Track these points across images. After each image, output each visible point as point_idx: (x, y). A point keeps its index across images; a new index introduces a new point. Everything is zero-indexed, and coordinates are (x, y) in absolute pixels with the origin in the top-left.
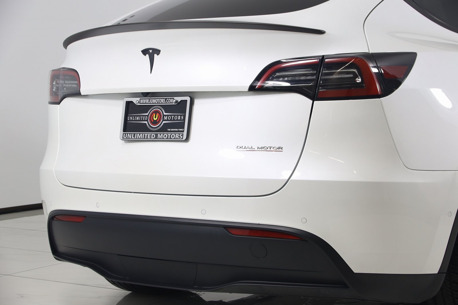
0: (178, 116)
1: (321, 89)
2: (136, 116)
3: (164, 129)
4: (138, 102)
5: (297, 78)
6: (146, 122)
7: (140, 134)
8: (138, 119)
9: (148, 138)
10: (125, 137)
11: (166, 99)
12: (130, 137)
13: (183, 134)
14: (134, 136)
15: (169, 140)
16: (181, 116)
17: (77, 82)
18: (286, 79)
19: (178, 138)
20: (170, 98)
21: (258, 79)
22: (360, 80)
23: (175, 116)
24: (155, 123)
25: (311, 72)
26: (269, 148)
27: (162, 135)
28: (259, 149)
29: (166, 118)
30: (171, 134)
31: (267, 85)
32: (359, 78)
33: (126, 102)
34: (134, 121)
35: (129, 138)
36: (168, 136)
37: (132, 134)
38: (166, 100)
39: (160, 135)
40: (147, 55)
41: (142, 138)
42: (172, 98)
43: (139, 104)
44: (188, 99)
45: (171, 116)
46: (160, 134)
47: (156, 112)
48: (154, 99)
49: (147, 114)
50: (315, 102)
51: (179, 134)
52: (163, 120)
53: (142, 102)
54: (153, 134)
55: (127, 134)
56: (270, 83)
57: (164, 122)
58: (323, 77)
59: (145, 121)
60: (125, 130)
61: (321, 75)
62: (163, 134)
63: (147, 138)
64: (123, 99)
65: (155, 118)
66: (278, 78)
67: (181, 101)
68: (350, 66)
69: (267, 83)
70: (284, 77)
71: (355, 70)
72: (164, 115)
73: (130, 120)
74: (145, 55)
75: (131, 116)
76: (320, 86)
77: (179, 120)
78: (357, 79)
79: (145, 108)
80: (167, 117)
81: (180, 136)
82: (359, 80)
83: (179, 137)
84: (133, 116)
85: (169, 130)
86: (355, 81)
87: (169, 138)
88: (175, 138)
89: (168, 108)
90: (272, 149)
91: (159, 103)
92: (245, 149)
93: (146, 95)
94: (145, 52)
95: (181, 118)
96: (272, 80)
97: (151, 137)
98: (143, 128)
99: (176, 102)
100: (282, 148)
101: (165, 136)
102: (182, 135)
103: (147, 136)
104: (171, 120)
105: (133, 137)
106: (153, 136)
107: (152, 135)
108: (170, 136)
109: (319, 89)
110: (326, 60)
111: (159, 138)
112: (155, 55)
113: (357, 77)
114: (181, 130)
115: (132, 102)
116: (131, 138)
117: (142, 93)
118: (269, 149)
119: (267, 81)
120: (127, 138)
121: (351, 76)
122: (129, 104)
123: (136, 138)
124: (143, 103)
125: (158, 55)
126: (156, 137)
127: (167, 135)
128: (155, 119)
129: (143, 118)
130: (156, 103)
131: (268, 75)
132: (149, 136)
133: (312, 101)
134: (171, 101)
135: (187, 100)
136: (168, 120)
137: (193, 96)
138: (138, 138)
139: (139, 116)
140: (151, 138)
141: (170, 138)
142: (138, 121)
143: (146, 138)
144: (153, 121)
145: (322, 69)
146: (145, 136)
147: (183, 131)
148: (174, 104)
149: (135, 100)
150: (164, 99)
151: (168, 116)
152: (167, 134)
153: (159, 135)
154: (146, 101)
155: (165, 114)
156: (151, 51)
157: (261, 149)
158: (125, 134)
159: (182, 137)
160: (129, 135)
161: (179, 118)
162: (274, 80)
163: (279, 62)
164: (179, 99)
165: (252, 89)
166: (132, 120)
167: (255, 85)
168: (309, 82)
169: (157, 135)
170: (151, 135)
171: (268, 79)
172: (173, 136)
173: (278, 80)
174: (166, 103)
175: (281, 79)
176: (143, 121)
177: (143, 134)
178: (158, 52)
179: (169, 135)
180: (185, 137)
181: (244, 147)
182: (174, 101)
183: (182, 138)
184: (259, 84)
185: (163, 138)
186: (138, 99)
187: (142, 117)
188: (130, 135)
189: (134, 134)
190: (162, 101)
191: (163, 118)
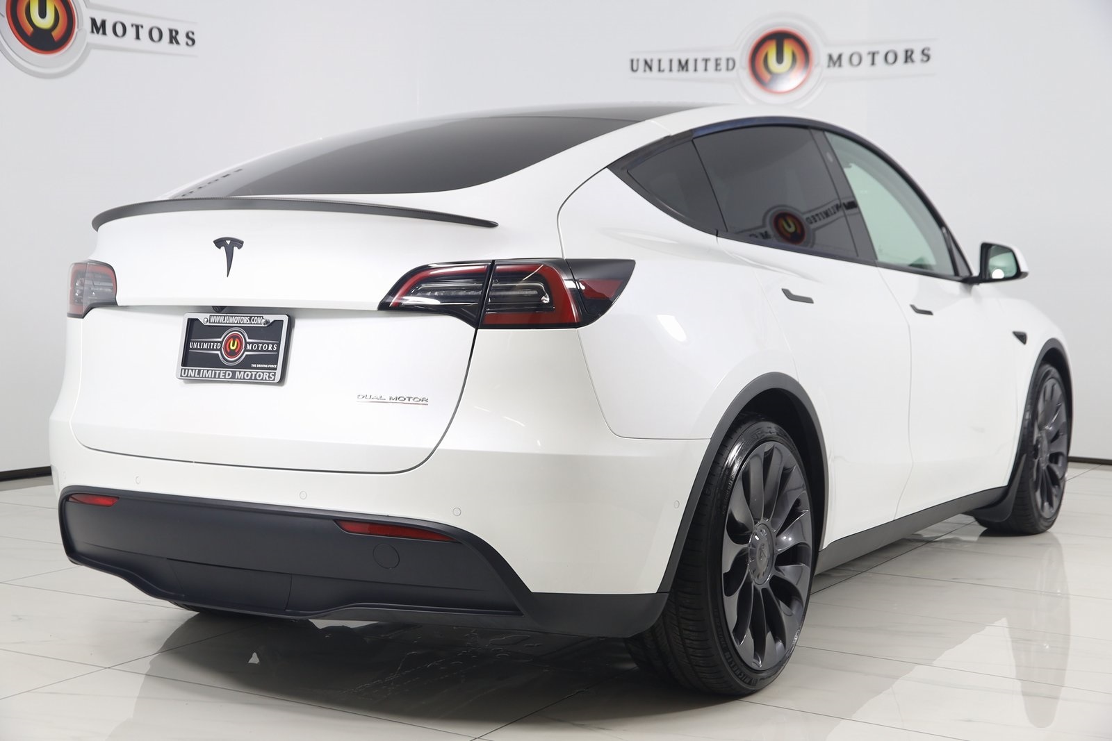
0: (268, 344)
1: (489, 311)
2: (203, 342)
3: (246, 364)
4: (206, 320)
5: (453, 293)
6: (219, 352)
7: (208, 371)
8: (205, 346)
9: (221, 377)
10: (185, 374)
11: (251, 317)
12: (193, 375)
13: (275, 373)
14: (199, 374)
15: (253, 381)
16: (273, 344)
17: (112, 285)
18: (436, 294)
19: (267, 379)
20: (258, 317)
21: (393, 292)
22: (548, 299)
23: (263, 344)
24: (232, 353)
25: (475, 284)
26: (407, 399)
27: (242, 373)
28: (391, 401)
30: (257, 372)
31: (405, 303)
32: (546, 297)
33: (189, 319)
34: (200, 349)
35: (191, 376)
36: (252, 375)
37: (195, 370)
38: (250, 320)
39: (240, 374)
40: (223, 248)
41: (211, 378)
42: (260, 317)
43: (208, 324)
44: (285, 318)
45: (258, 343)
46: (240, 372)
47: (234, 337)
48: (232, 316)
49: (220, 340)
50: (479, 330)
51: (269, 373)
52: (246, 350)
53: (212, 320)
54: (229, 371)
55: (188, 370)
56: (411, 300)
57: (246, 353)
58: (493, 294)
59: (217, 350)
60: (185, 362)
61: (490, 290)
62: (245, 372)
63: (219, 377)
64: (183, 315)
65: (233, 346)
66: (423, 292)
67: (275, 321)
68: (536, 278)
69: (407, 300)
70: (433, 290)
71: (541, 285)
72: (246, 343)
73: (192, 349)
74: (220, 248)
75: (195, 342)
76: (488, 306)
77: (270, 351)
78: (543, 298)
79: (217, 331)
80: (252, 346)
81: (271, 375)
82: (546, 300)
83: (269, 377)
84: (198, 342)
85: (254, 366)
86: (541, 301)
87: (253, 378)
88: (262, 379)
89: (253, 332)
90: (411, 401)
91: (240, 323)
92: (371, 400)
93: (219, 309)
94: (219, 243)
95: (273, 348)
96: (415, 294)
97: (225, 376)
98: (213, 362)
99: (267, 322)
100: (426, 401)
101: (248, 375)
102: (274, 375)
103: (219, 373)
104: (257, 350)
105: (196, 376)
106: (229, 375)
107: (227, 372)
108: (256, 375)
109: (485, 311)
110: (498, 267)
111: (238, 379)
112: (235, 249)
113: (544, 295)
114: (272, 366)
115: (197, 319)
116: (194, 377)
117: (213, 307)
118: (407, 401)
119: (406, 295)
120: (187, 376)
121: (535, 292)
122: (192, 323)
123: (202, 377)
124: (214, 323)
125: (240, 247)
126: (233, 377)
127: (250, 374)
128: (232, 348)
129: (213, 346)
130: (234, 323)
131: (409, 287)
132: (222, 374)
133: (474, 329)
134: (259, 320)
135: (283, 321)
136: (252, 350)
137: (292, 315)
138: (205, 377)
139: (208, 342)
140: (225, 378)
141: (256, 379)
142: (205, 349)
143: (217, 376)
144: (229, 351)
145: (492, 281)
146: (215, 373)
147: (276, 369)
148: (263, 325)
149: (203, 318)
150: (247, 317)
151: (253, 343)
152: (251, 372)
153: (238, 373)
154: (218, 320)
155: (248, 340)
156: (228, 242)
157: (394, 401)
158: (185, 370)
159: (273, 377)
160: (190, 371)
161: (270, 348)
162: (418, 294)
163: (426, 268)
164: (271, 318)
165: (384, 306)
166: (197, 349)
167: (388, 301)
168: (472, 300)
169: (234, 373)
170: (225, 373)
171: (408, 293)
172: (260, 376)
173: (424, 294)
174: (251, 324)
175: (429, 294)
176: (213, 350)
177: (212, 370)
178: (239, 244)
179: (254, 374)
180: (278, 378)
181: (368, 397)
182: (263, 320)
183: (274, 380)
184: (394, 300)
185: (244, 379)
186: (207, 315)
187: (212, 344)
188: (192, 371)
189: (199, 371)
190: (245, 320)
191: (246, 347)
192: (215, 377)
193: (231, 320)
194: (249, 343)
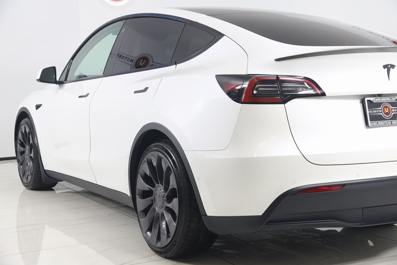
2: (374, 110)
4: (374, 100)
7: (381, 122)
8: (375, 112)
9: (387, 124)
10: (372, 124)
11: (391, 98)
12: (376, 125)
14: (378, 124)
20: (394, 98)
24: (387, 114)
29: (393, 110)
33: (367, 100)
34: (373, 113)
38: (391, 99)
40: (386, 69)
42: (395, 98)
43: (375, 102)
45: (396, 109)
46: (394, 121)
47: (386, 107)
49: (381, 108)
52: (392, 112)
53: (376, 100)
54: (389, 121)
57: (393, 113)
59: (380, 113)
65: (387, 110)
73: (370, 113)
79: (378, 105)
84: (371, 110)
89: (392, 104)
91: (387, 101)
93: (380, 95)
94: (385, 67)
97: (388, 123)
103: (386, 123)
106: (390, 123)
107: (389, 122)
111: (394, 124)
112: (391, 69)
115: (370, 100)
120: (374, 125)
123: (380, 125)
125: (393, 68)
126: (392, 124)
129: (378, 111)
130: (385, 101)
136: (395, 112)
139: (376, 110)
140: (388, 125)
144: (386, 113)
146: (384, 123)
148: (395, 101)
150: (389, 98)
151: (394, 109)
153: (393, 122)
154: (378, 100)
155: (392, 108)
156: (389, 66)
158: (372, 122)
160: (374, 123)
169: (391, 122)
174: (392, 101)
176: (379, 113)
177: (383, 122)
178: (393, 66)
185: (396, 124)
186: (374, 98)
187: (378, 110)
189: (377, 122)
190: (388, 99)
191: (392, 110)
192: (384, 125)
193: (383, 99)
194: (393, 109)
